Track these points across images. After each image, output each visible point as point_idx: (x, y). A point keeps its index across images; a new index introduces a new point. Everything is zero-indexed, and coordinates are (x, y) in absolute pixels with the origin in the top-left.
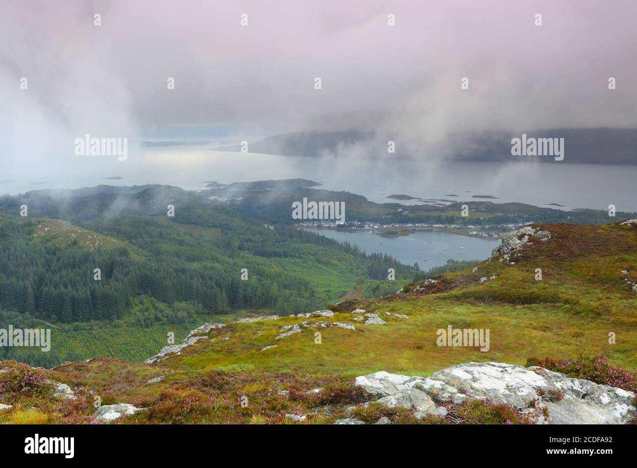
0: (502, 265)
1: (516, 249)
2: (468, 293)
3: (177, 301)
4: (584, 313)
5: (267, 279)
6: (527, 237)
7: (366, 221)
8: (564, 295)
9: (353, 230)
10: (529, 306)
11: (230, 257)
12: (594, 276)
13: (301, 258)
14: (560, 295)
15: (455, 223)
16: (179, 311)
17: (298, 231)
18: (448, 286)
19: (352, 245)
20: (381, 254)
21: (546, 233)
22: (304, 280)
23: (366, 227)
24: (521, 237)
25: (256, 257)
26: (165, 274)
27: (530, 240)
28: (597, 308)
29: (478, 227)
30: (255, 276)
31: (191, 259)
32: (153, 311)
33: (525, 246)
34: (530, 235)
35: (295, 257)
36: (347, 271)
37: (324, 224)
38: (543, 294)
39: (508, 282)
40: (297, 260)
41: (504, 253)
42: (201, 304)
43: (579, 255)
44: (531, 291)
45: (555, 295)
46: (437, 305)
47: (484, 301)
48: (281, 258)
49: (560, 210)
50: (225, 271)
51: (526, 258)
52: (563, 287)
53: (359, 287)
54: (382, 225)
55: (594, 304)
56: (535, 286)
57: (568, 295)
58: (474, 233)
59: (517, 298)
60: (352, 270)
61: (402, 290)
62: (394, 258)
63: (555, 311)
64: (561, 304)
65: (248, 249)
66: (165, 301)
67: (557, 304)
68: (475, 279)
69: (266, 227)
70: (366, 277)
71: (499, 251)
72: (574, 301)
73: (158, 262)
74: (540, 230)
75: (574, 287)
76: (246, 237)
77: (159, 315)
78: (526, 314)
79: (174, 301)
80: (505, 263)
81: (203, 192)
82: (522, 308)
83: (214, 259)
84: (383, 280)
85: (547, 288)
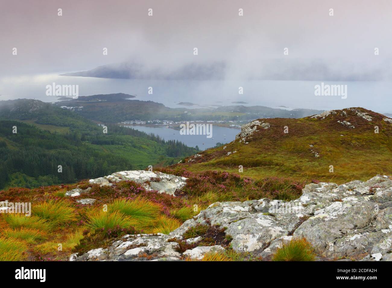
0: (241, 144)
1: (249, 134)
2: (220, 161)
3: (41, 175)
4: (287, 171)
5: (101, 159)
6: (256, 127)
7: (164, 120)
8: (276, 161)
9: (156, 125)
10: (256, 168)
11: (75, 146)
12: (294, 149)
13: (123, 145)
14: (274, 161)
15: (221, 120)
16: (43, 182)
17: (120, 127)
18: (208, 158)
19: (156, 136)
20: (175, 141)
21: (267, 124)
22: (125, 159)
23: (165, 123)
24: (252, 127)
25: (93, 145)
26: (32, 158)
27: (258, 129)
28: (294, 168)
29: (235, 122)
30: (92, 157)
31: (49, 148)
32: (25, 183)
33: (254, 132)
34: (258, 126)
35: (118, 144)
36: (153, 152)
37: (137, 123)
38: (263, 161)
39: (244, 154)
40: (120, 146)
41: (243, 137)
42: (57, 177)
43: (286, 137)
44: (257, 159)
45: (270, 161)
46: (201, 170)
47: (229, 166)
48: (110, 145)
49: (286, 110)
50: (73, 155)
51: (255, 139)
52: (276, 156)
53: (160, 162)
54: (175, 122)
55: (293, 165)
56: (259, 156)
57: (278, 161)
58: (233, 125)
59: (249, 164)
60: (156, 151)
61: (181, 161)
62: (182, 143)
63: (270, 171)
64: (274, 166)
65: (88, 140)
66: (32, 176)
67: (272, 166)
68: (224, 153)
69: (99, 125)
70: (165, 156)
71: (239, 136)
72: (281, 164)
73: (27, 150)
74: (264, 122)
75: (282, 156)
76: (86, 132)
77: (29, 185)
78: (253, 173)
79: (39, 176)
80: (243, 143)
81: (56, 103)
82: (251, 170)
83: (65, 147)
84: (176, 157)
85: (266, 157)
